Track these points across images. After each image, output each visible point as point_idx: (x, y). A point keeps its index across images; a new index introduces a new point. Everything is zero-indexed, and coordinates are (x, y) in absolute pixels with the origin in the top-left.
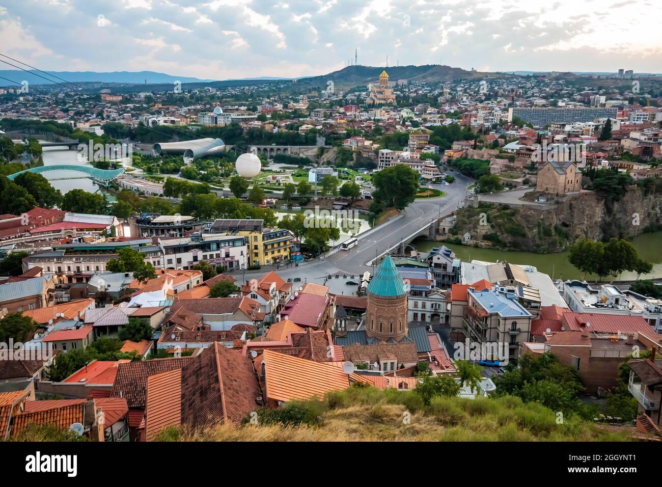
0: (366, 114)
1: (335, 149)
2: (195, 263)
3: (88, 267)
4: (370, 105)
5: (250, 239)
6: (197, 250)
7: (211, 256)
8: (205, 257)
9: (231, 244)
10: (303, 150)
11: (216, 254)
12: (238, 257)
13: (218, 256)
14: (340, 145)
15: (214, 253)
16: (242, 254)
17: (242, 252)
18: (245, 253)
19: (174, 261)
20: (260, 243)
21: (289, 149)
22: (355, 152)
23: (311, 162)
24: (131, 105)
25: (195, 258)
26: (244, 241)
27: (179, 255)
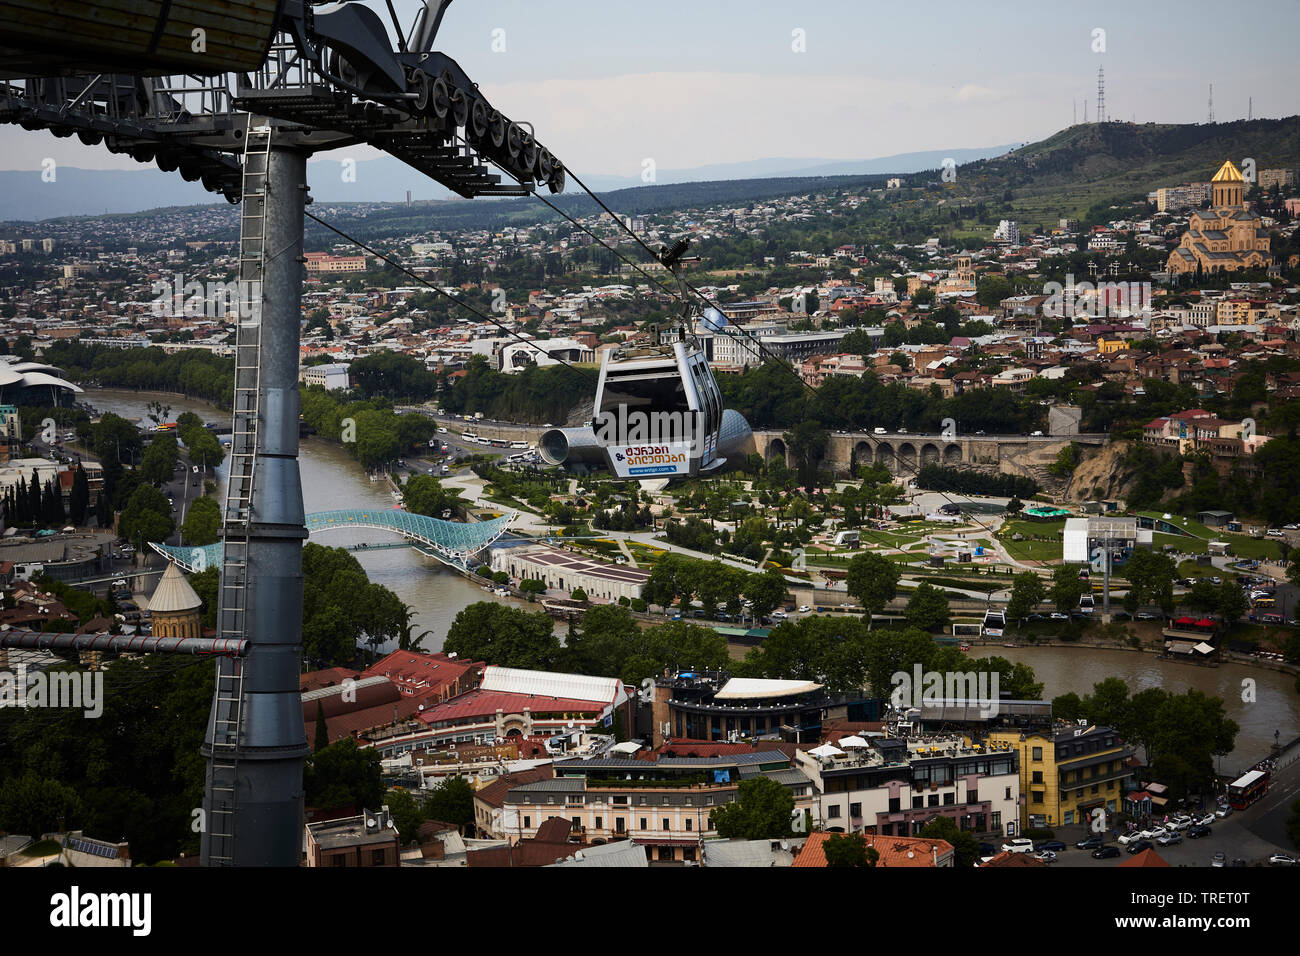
0: (1184, 313)
1: (1121, 447)
2: (893, 818)
3: (666, 822)
4: (1185, 277)
5: (1022, 754)
6: (898, 783)
7: (933, 800)
8: (917, 802)
9: (981, 770)
10: (1011, 450)
11: (946, 795)
12: (999, 804)
13: (949, 798)
14: (1139, 437)
15: (941, 792)
16: (1008, 797)
17: (1008, 791)
18: (1015, 793)
19: (844, 811)
20: (1049, 768)
21: (965, 448)
22: (1188, 458)
23: (1040, 489)
24: (405, 290)
25: (894, 804)
26: (1011, 762)
27: (857, 796)
